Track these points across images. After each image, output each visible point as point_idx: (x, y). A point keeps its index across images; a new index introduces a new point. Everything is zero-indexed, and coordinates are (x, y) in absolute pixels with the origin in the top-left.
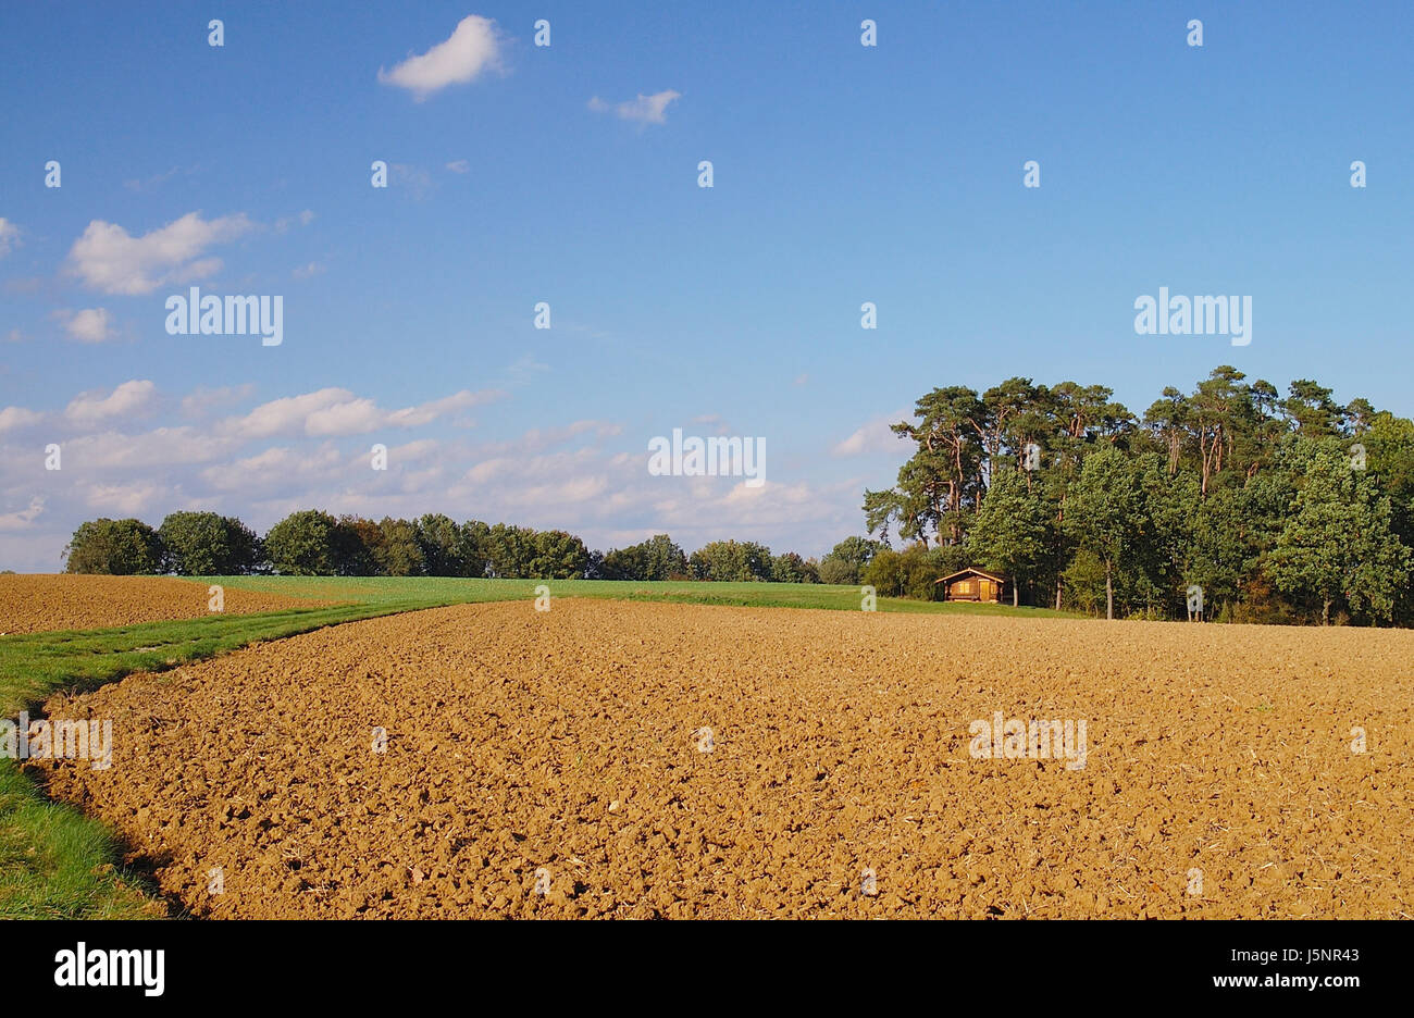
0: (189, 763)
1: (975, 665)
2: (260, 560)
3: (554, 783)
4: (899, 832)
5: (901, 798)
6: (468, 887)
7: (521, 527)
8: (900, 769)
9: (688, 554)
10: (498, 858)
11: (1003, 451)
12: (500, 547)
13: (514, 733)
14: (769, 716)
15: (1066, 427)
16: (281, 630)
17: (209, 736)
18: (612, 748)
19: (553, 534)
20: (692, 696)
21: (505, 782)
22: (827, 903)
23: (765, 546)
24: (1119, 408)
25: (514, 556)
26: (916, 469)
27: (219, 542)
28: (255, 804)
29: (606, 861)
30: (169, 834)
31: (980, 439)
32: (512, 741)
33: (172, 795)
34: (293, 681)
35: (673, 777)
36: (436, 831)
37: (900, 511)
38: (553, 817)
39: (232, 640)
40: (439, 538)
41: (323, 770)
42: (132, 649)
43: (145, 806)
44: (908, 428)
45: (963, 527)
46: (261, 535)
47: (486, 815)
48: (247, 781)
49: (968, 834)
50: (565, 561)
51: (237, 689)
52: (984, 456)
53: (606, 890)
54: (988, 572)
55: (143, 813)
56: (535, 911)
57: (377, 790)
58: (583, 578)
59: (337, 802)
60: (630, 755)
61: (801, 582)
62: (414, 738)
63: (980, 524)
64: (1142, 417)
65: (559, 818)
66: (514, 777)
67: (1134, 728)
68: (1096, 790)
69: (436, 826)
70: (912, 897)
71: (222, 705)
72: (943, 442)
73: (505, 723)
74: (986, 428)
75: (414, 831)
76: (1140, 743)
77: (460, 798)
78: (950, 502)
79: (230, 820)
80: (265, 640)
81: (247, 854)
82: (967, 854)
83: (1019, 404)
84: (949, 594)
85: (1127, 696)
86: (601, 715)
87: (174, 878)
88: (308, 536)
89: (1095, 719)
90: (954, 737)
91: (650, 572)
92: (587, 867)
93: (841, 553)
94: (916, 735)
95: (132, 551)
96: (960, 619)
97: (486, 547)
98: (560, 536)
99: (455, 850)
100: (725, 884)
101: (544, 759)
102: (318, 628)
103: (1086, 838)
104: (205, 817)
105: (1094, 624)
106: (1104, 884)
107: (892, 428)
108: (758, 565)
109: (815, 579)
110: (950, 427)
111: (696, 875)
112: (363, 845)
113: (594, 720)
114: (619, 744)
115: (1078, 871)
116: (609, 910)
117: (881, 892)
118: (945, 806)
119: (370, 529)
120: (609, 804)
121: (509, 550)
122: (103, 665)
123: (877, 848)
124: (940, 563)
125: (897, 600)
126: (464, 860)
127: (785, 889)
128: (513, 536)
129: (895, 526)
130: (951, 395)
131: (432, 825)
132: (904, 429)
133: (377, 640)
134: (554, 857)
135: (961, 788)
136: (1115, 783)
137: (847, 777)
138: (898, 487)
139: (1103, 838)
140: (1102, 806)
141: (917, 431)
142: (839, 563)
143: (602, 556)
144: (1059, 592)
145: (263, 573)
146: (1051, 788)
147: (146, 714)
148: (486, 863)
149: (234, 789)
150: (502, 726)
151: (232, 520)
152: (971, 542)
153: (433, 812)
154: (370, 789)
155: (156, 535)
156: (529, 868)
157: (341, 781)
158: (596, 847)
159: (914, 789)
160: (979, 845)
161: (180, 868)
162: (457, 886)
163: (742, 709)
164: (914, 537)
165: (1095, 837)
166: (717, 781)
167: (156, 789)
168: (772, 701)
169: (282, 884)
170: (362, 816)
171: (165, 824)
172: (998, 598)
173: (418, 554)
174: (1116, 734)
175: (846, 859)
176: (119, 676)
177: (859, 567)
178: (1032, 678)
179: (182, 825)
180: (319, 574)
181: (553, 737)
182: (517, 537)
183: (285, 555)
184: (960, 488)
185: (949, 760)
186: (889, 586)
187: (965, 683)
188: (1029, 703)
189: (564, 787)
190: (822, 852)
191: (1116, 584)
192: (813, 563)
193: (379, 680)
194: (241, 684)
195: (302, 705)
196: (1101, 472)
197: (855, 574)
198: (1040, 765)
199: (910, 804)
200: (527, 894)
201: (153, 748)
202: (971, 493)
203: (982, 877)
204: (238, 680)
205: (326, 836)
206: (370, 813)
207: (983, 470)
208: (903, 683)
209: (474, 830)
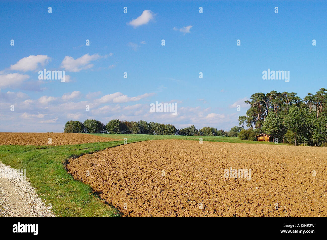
0: (102, 173)
1: (266, 155)
2: (105, 130)
3: (178, 179)
4: (254, 190)
5: (254, 184)
6: (165, 199)
7: (161, 123)
8: (253, 177)
9: (198, 130)
10: (170, 194)
11: (270, 107)
12: (157, 128)
13: (168, 168)
14: (222, 166)
15: (285, 102)
16: (113, 145)
17: (104, 168)
18: (190, 172)
19: (169, 125)
20: (205, 161)
21: (168, 178)
22: (241, 205)
23: (216, 128)
24: (298, 97)
25: (160, 130)
26: (250, 111)
27: (96, 126)
28: (117, 182)
29: (193, 195)
30: (101, 187)
31: (265, 105)
32: (168, 170)
33: (100, 179)
34: (118, 156)
35: (204, 178)
36: (156, 188)
37: (247, 121)
38: (180, 186)
39: (103, 147)
40: (143, 126)
41: (130, 175)
42: (83, 149)
43: (95, 181)
44: (249, 102)
45: (261, 124)
46: (105, 125)
47: (166, 185)
48: (114, 177)
49: (270, 191)
50: (171, 131)
51: (107, 158)
52: (266, 108)
53: (194, 201)
54: (267, 135)
55: (95, 183)
56: (180, 205)
57: (142, 179)
58: (175, 135)
59: (134, 182)
60: (194, 173)
61: (224, 136)
62: (147, 169)
63: (265, 123)
64: (303, 100)
65: (181, 186)
66: (170, 177)
67: (304, 170)
68: (297, 183)
69: (156, 187)
70: (260, 204)
71: (105, 161)
72: (257, 105)
73: (166, 166)
74: (266, 102)
75: (152, 188)
76: (306, 173)
77: (160, 182)
78: (258, 119)
79: (113, 185)
80: (110, 148)
81: (118, 192)
82: (270, 195)
83: (274, 97)
84: (258, 139)
85: (302, 163)
86: (186, 165)
87: (104, 196)
88: (115, 125)
89: (295, 168)
90: (264, 171)
91: (190, 134)
92: (189, 196)
93: (233, 130)
94: (255, 170)
95: (78, 128)
96: (261, 145)
97: (154, 127)
98: (170, 125)
99: (161, 192)
100: (219, 200)
101: (175, 174)
102: (120, 145)
103: (296, 193)
104: (108, 184)
105: (292, 147)
106: (301, 202)
107: (245, 102)
108: (214, 132)
109: (227, 135)
110: (258, 102)
111: (213, 198)
112: (141, 191)
113: (185, 166)
114: (191, 171)
115: (295, 200)
116: (196, 205)
117: (252, 203)
118: (264, 185)
119: (128, 123)
120: (191, 184)
121: (159, 129)
122: (78, 152)
123: (251, 194)
124: (256, 132)
125: (246, 141)
126: (163, 194)
127: (232, 202)
128: (160, 125)
129: (245, 124)
130: (259, 94)
131: (155, 187)
132: (248, 102)
133: (133, 148)
134: (182, 194)
135: (267, 182)
136: (301, 181)
137: (242, 179)
138: (246, 115)
139: (300, 193)
140: (299, 186)
141: (251, 103)
142: (233, 132)
143: (179, 130)
144: (283, 139)
145: (105, 133)
146: (287, 182)
147: (90, 163)
148: (168, 195)
149: (112, 179)
150: (165, 167)
151: (99, 121)
152: (263, 128)
153: (154, 184)
154: (140, 179)
155: (83, 124)
156: (177, 196)
157: (134, 177)
158: (190, 192)
159: (256, 182)
160: (273, 194)
161: (104, 194)
162: (163, 199)
163: (216, 164)
164: (250, 126)
165: (298, 193)
166: (213, 179)
167: (97, 178)
168: (222, 162)
169: (126, 198)
170: (140, 184)
171: (100, 185)
172: (269, 140)
173: (138, 129)
174: (300, 171)
175: (244, 196)
176: (82, 155)
177: (237, 133)
178: (279, 158)
179: (103, 185)
180: (118, 133)
181: (176, 169)
182: (160, 126)
183: (110, 129)
184: (260, 115)
185: (263, 176)
186: (244, 137)
187: (265, 159)
188: (280, 164)
189: (181, 180)
190: (238, 194)
191: (297, 138)
192: (226, 132)
193: (137, 157)
194: (108, 157)
195: (122, 161)
196: (293, 112)
197: (236, 135)
198: (284, 177)
199: (256, 185)
200: (178, 201)
201: (94, 170)
202: (263, 117)
203: (274, 200)
204: (107, 156)
205: (133, 189)
206: (141, 184)
207: (266, 111)
208: (251, 159)
209: (164, 188)
